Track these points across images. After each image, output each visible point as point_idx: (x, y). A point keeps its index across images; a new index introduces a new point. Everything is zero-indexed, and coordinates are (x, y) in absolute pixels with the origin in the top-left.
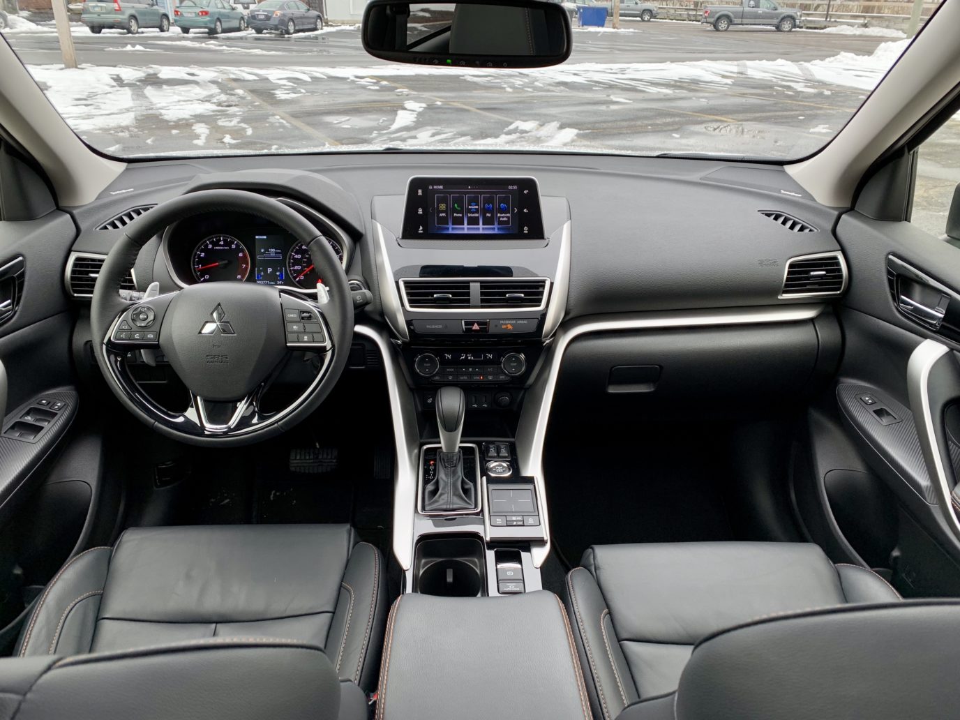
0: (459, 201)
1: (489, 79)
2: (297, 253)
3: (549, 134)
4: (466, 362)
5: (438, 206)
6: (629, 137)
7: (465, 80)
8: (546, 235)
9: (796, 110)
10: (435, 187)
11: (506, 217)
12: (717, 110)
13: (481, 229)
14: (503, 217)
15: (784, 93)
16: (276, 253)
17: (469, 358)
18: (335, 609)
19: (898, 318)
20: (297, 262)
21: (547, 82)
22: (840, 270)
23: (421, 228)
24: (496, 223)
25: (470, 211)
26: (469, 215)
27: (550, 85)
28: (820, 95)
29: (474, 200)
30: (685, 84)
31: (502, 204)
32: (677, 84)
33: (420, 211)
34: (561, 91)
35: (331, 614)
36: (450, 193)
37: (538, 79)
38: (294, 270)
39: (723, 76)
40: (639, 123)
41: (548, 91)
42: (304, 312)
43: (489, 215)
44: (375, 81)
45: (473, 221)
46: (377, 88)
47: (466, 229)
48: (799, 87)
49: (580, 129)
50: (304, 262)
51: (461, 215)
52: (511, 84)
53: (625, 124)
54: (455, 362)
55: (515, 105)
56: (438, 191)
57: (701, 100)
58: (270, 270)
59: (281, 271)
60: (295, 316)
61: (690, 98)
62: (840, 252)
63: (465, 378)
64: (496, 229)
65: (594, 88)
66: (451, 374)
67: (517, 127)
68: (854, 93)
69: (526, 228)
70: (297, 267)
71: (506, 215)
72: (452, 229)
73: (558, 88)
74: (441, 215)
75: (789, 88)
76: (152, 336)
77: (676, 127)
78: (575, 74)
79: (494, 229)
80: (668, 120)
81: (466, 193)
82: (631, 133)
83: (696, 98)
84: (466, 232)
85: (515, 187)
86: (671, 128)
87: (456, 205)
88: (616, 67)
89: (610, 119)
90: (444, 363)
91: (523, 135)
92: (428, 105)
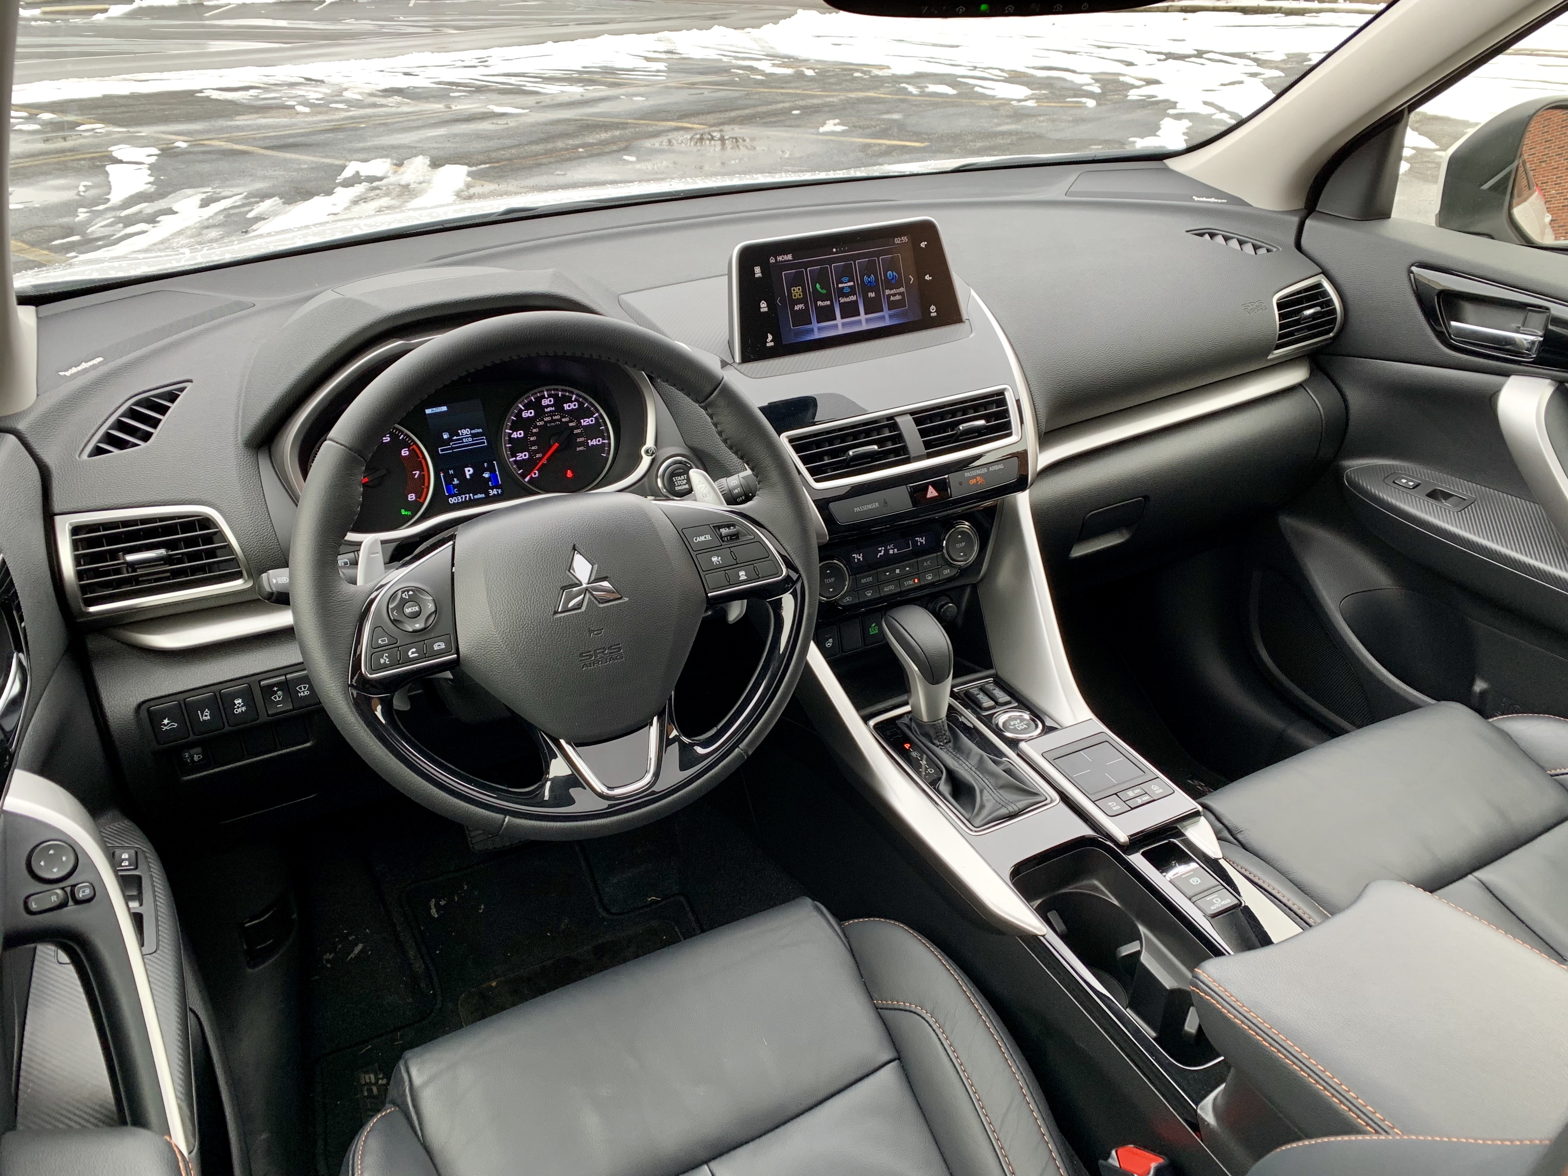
0: (822, 277)
1: (252, 92)
2: (514, 428)
3: (421, 179)
4: (889, 561)
5: (790, 293)
6: (557, 169)
7: (208, 98)
8: (965, 316)
9: (783, 102)
10: (780, 258)
11: (899, 294)
12: (668, 112)
13: (864, 322)
14: (894, 295)
15: (749, 77)
16: (474, 436)
17: (891, 552)
18: (897, 1051)
19: (1449, 355)
20: (517, 446)
21: (367, 91)
22: (1330, 302)
23: (770, 337)
24: (885, 306)
25: (841, 293)
26: (842, 300)
27: (371, 95)
28: (800, 76)
29: (846, 272)
30: (596, 77)
31: (889, 272)
32: (584, 78)
33: (764, 306)
34: (399, 105)
35: (897, 1061)
36: (806, 265)
37: (345, 86)
38: (516, 462)
39: (647, 59)
40: (560, 144)
41: (374, 105)
42: (719, 527)
43: (872, 295)
44: (25, 114)
45: (850, 311)
46: (37, 127)
47: (840, 326)
48: (766, 66)
49: (470, 166)
50: (533, 443)
51: (828, 303)
52: (300, 99)
53: (536, 148)
54: (871, 566)
55: (330, 135)
56: (786, 266)
57: (635, 99)
58: (469, 472)
59: (491, 470)
60: (708, 537)
61: (617, 98)
62: (1322, 275)
63: (892, 587)
64: (887, 318)
65: (452, 94)
66: (868, 586)
67: (357, 172)
68: (846, 70)
69: (933, 308)
70: (522, 456)
71: (898, 291)
72: (819, 331)
73: (390, 99)
74: (796, 308)
75: (752, 69)
76: (443, 646)
77: (623, 145)
78: (406, 74)
79: (883, 318)
80: (604, 136)
81: (831, 261)
82: (557, 162)
83: (627, 95)
84: (841, 331)
85: (905, 239)
86: (615, 148)
87: (818, 286)
88: (470, 56)
89: (508, 142)
90: (857, 570)
91: (375, 184)
92: (162, 150)
